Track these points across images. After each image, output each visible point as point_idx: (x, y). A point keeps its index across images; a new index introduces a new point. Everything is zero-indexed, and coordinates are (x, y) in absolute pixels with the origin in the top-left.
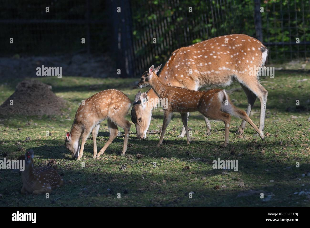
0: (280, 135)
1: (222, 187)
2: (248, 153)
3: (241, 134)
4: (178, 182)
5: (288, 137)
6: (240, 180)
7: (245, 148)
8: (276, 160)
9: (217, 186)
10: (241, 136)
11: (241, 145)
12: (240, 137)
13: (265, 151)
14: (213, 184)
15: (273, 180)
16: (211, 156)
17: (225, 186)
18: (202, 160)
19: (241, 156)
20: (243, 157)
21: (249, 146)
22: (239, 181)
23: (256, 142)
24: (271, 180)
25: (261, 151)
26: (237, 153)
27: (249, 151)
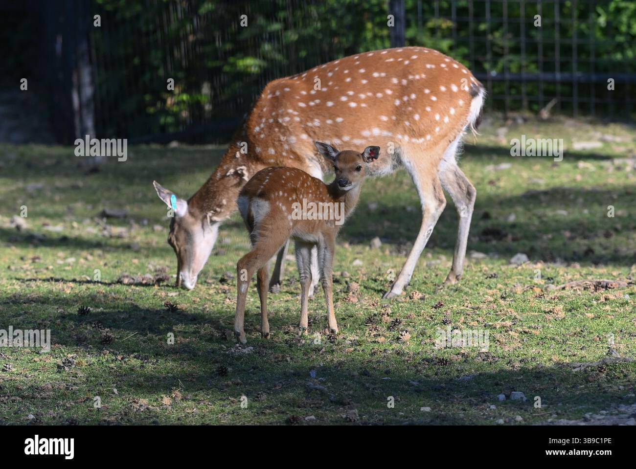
0: (447, 297)
1: (306, 418)
2: (369, 340)
3: (353, 293)
4: (199, 404)
5: (466, 304)
6: (349, 404)
7: (362, 326)
8: (436, 358)
9: (293, 416)
10: (353, 297)
11: (352, 319)
12: (349, 300)
13: (410, 336)
14: (283, 413)
15: (429, 406)
16: (281, 343)
17: (313, 417)
18: (259, 353)
19: (352, 345)
20: (358, 348)
21: (371, 322)
22: (347, 407)
23: (388, 314)
24: (424, 405)
25: (400, 336)
26: (344, 338)
27: (372, 334)
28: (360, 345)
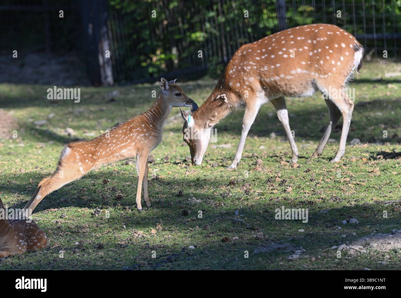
0: (313, 166)
1: (233, 238)
2: (269, 192)
3: (259, 165)
4: (172, 232)
5: (323, 169)
6: (257, 229)
7: (264, 184)
8: (307, 201)
9: (226, 237)
10: (259, 168)
11: (258, 180)
12: (257, 170)
13: (292, 189)
14: (220, 236)
15: (303, 228)
16: (218, 196)
17: (237, 238)
18: (206, 202)
19: (259, 195)
20: (262, 197)
21: (270, 181)
22: (256, 231)
23: (279, 177)
24: (300, 228)
25: (286, 189)
26: (254, 192)
27: (270, 189)
28: (263, 195)
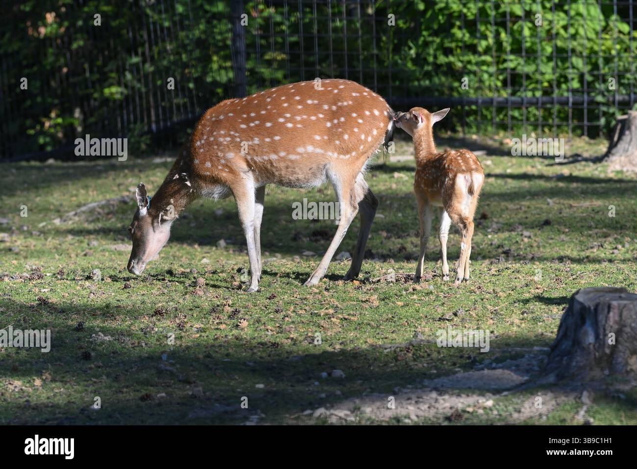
0: (279, 290)
1: (158, 396)
2: (213, 327)
3: (200, 287)
4: (66, 384)
5: (295, 296)
6: (195, 382)
7: (206, 316)
8: (270, 342)
9: (147, 394)
10: (200, 291)
11: (198, 309)
12: (196, 293)
13: (247, 323)
14: (138, 391)
15: (263, 383)
16: (137, 331)
17: (164, 394)
18: (118, 340)
19: (198, 332)
20: (203, 334)
21: (215, 311)
22: (193, 385)
23: (229, 305)
24: (258, 383)
25: (239, 324)
26: (191, 326)
27: (215, 322)
28: (205, 332)
